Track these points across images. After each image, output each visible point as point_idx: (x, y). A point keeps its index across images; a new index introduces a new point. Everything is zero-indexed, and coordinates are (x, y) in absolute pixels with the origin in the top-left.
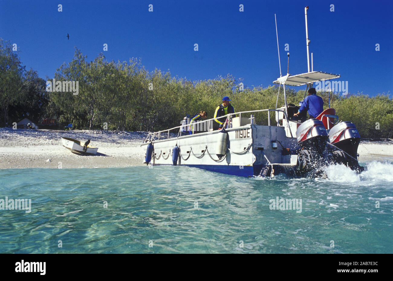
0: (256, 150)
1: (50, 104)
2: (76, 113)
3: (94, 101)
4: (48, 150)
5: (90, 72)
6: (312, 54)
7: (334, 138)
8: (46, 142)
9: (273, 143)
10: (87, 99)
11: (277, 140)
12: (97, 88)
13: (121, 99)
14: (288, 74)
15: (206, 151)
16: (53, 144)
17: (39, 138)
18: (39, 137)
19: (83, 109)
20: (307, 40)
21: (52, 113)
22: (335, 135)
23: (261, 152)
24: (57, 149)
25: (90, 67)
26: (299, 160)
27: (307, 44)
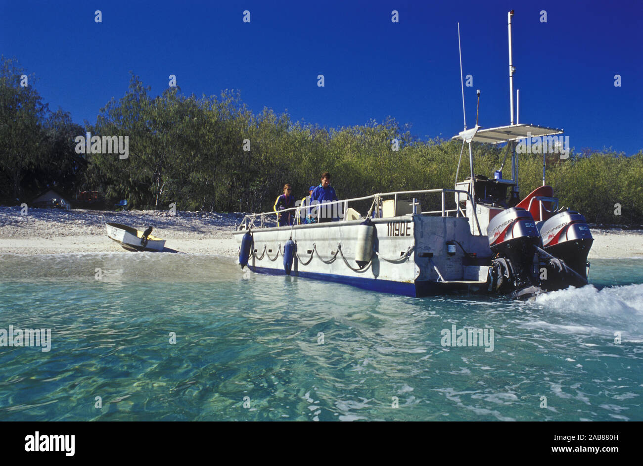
0: (420, 257)
1: (90, 167)
2: (133, 181)
3: (163, 162)
4: (85, 243)
5: (156, 114)
6: (518, 91)
7: (549, 238)
8: (82, 230)
9: (450, 246)
10: (151, 159)
11: (456, 240)
12: (168, 140)
13: (206, 158)
14: (476, 125)
15: (339, 253)
16: (93, 234)
17: (71, 224)
18: (71, 222)
19: (144, 176)
20: (510, 67)
21: (94, 182)
22: (551, 234)
23: (429, 260)
24: (100, 241)
25: (156, 106)
26: (490, 275)
27: (511, 75)
